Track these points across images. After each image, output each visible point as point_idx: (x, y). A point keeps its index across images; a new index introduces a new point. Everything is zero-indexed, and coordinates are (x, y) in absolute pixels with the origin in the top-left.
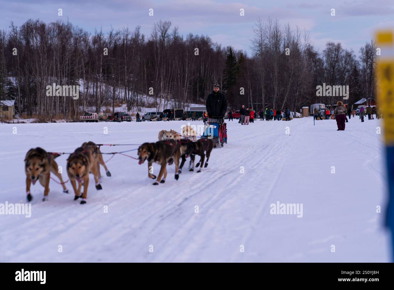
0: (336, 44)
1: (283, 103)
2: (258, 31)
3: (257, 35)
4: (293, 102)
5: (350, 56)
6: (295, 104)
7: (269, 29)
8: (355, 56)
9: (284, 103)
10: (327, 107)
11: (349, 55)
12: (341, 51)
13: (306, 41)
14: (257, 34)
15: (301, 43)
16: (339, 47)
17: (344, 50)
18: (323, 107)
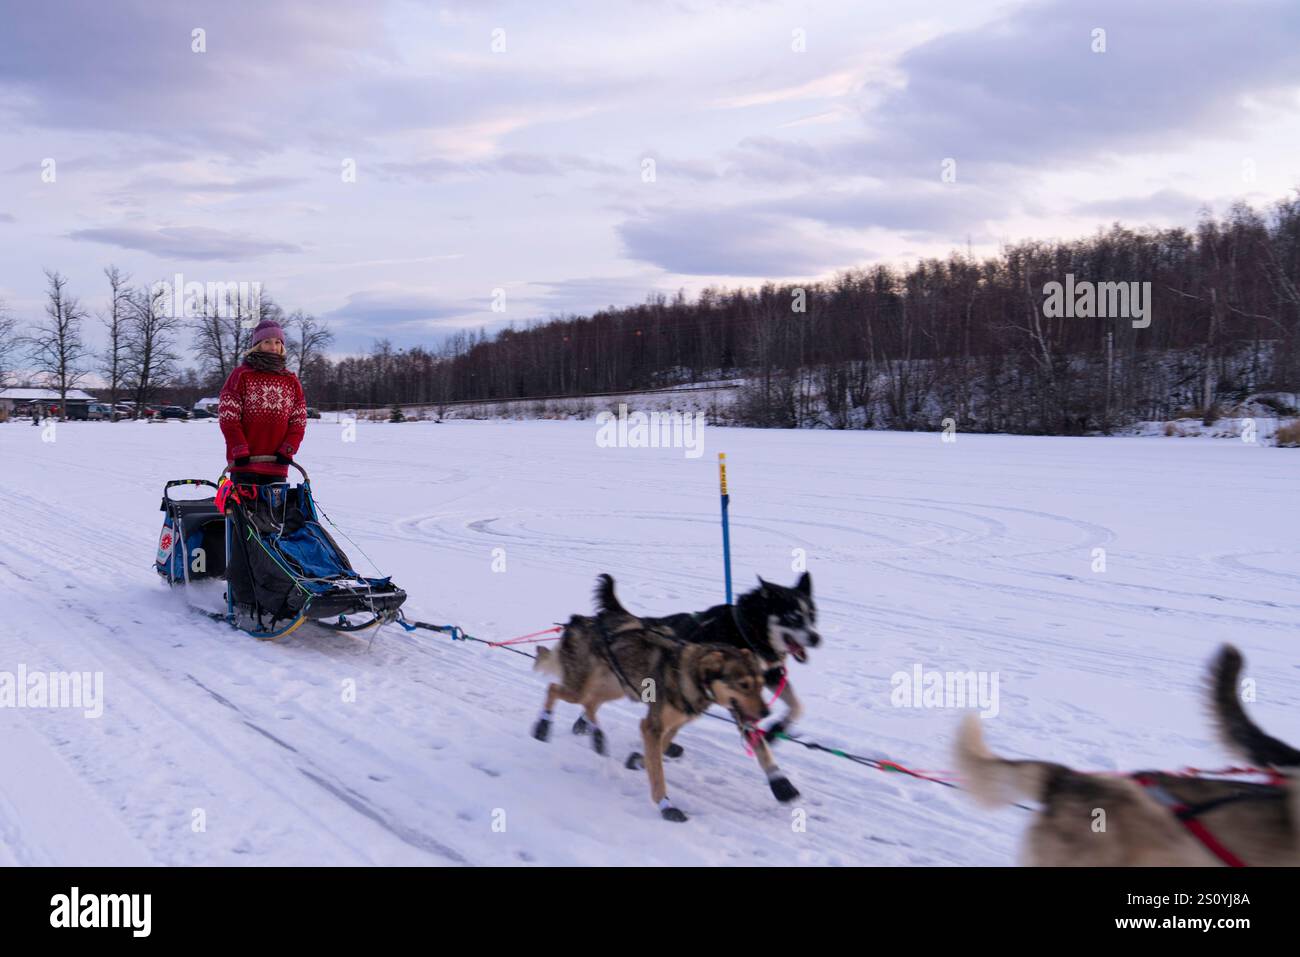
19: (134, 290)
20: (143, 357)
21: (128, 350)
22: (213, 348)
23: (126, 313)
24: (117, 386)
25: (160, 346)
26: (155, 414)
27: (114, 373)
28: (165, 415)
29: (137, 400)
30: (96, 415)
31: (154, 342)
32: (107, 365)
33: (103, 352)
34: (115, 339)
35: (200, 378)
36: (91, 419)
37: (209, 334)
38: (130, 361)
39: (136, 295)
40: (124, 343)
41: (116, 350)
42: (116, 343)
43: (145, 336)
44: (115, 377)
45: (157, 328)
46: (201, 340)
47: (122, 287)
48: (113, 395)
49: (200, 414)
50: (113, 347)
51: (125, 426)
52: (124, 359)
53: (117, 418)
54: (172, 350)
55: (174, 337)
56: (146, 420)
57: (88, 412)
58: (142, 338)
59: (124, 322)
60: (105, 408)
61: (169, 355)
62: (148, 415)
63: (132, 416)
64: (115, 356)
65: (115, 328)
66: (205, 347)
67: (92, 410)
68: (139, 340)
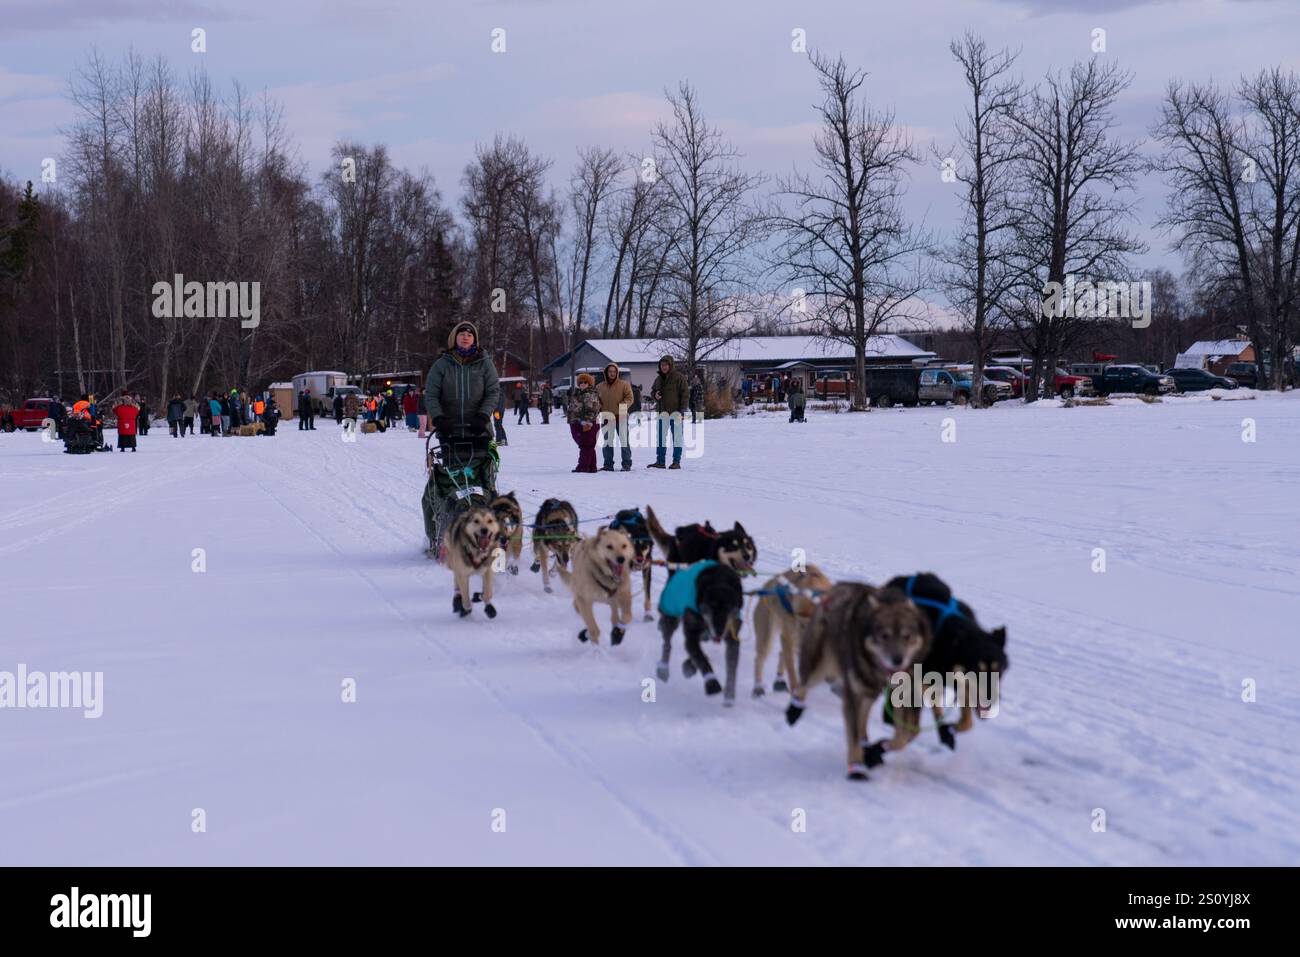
0: (370, 150)
1: (198, 370)
2: (90, 99)
3: (86, 112)
4: (237, 365)
5: (419, 192)
6: (246, 374)
7: (133, 91)
8: (437, 194)
9: (202, 368)
10: (358, 383)
11: (414, 192)
12: (387, 176)
13: (273, 137)
14: (87, 110)
15: (253, 146)
16: (380, 160)
17: (399, 174)
18: (342, 384)
19: (1022, 90)
20: (1047, 248)
21: (1011, 233)
22: (1216, 217)
23: (1006, 147)
24: (987, 323)
25: (1090, 221)
26: (1080, 385)
27: (979, 292)
28: (1104, 387)
29: (1035, 354)
30: (937, 393)
31: (1074, 210)
32: (959, 272)
33: (952, 242)
34: (980, 211)
35: (1185, 294)
36: (927, 402)
37: (1208, 183)
38: (1016, 261)
39: (1029, 101)
40: (1002, 217)
41: (982, 235)
42: (981, 220)
43: (1050, 198)
44: (981, 300)
45: (1079, 176)
46: (1187, 201)
47: (993, 86)
48: (977, 344)
49: (1190, 382)
50: (975, 229)
51: (1009, 416)
52: (1002, 257)
53: (988, 399)
54: (1118, 228)
55: (1125, 195)
56: (1057, 401)
57: (918, 386)
58: (1044, 203)
59: (1001, 169)
60: (958, 376)
61: (1111, 241)
62: (1062, 388)
63: (1025, 391)
64: (980, 248)
65: (978, 184)
66: (1198, 217)
67: (928, 380)
68: (1037, 210)
